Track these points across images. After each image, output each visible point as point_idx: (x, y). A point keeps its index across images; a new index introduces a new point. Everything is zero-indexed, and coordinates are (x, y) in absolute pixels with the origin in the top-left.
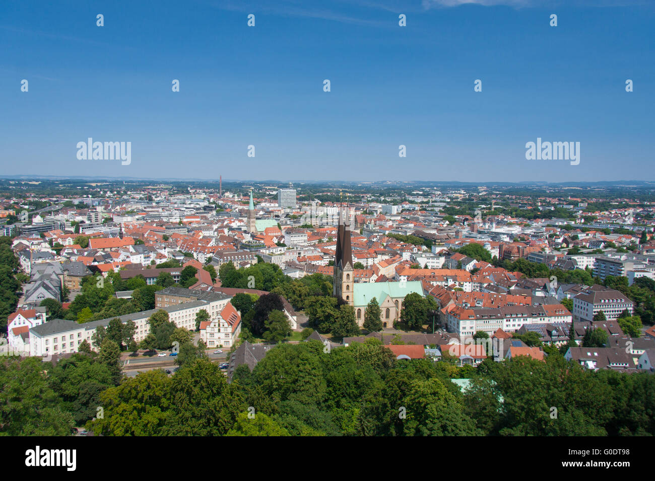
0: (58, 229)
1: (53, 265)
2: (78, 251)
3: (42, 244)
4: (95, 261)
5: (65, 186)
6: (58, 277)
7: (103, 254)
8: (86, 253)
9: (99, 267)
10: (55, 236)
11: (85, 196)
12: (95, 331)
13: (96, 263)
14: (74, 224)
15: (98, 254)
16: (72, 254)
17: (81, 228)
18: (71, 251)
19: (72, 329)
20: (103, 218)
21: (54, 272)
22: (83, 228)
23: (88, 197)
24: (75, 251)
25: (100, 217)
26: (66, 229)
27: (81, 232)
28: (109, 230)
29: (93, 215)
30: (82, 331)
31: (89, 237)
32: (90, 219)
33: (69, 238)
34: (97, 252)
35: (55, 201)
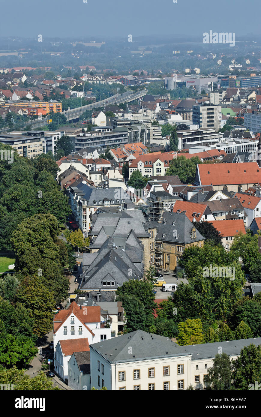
0: (137, 140)
1: (130, 217)
2: (175, 189)
3: (109, 171)
4: (208, 212)
5: (148, 49)
6: (139, 242)
7: (224, 197)
8: (190, 195)
9: (215, 226)
10: (132, 157)
11: (187, 70)
12: (210, 364)
13: (210, 218)
14: (168, 131)
15: (214, 198)
16: (165, 194)
17: (180, 140)
18: (162, 189)
19: (167, 354)
20: (224, 118)
21: (131, 231)
22: (184, 141)
23: (193, 72)
24: (170, 189)
25: (218, 116)
26: (152, 142)
27: (180, 147)
28: (234, 145)
29: (204, 111)
30: (186, 360)
31: (196, 160)
32: (196, 120)
33: (159, 161)
34: (213, 193)
35: (132, 82)
